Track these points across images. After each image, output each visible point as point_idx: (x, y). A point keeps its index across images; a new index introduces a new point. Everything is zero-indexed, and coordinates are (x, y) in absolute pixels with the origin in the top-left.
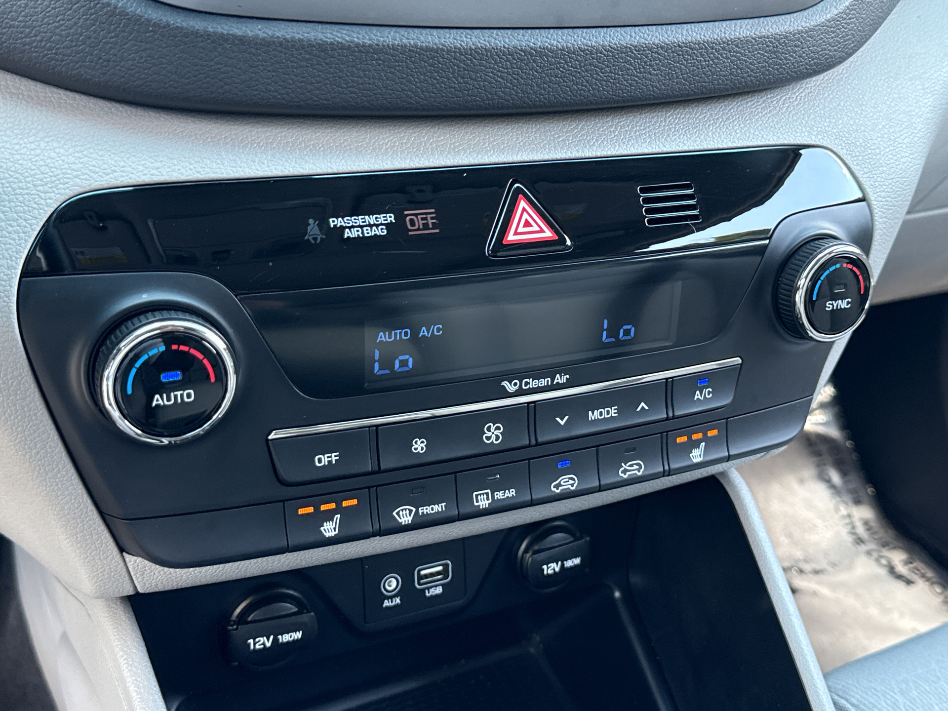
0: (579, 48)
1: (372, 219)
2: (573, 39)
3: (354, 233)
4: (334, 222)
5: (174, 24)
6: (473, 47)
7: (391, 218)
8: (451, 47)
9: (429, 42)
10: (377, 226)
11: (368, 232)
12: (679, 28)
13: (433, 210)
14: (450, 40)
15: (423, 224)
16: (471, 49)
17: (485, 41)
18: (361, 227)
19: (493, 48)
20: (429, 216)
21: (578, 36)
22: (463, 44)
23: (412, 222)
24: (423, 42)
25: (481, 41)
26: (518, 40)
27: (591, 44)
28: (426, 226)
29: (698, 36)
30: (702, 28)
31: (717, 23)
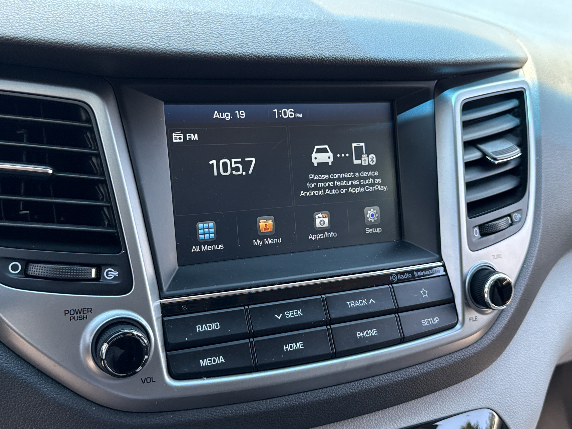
0: (348, 395)
2: (345, 390)
5: (125, 423)
6: (289, 406)
8: (277, 409)
9: (265, 409)
12: (404, 371)
14: (276, 405)
16: (288, 408)
17: (296, 401)
19: (300, 405)
21: (347, 388)
22: (283, 406)
24: (261, 409)
25: (294, 402)
26: (314, 398)
27: (355, 391)
29: (415, 374)
30: (417, 369)
31: (426, 363)
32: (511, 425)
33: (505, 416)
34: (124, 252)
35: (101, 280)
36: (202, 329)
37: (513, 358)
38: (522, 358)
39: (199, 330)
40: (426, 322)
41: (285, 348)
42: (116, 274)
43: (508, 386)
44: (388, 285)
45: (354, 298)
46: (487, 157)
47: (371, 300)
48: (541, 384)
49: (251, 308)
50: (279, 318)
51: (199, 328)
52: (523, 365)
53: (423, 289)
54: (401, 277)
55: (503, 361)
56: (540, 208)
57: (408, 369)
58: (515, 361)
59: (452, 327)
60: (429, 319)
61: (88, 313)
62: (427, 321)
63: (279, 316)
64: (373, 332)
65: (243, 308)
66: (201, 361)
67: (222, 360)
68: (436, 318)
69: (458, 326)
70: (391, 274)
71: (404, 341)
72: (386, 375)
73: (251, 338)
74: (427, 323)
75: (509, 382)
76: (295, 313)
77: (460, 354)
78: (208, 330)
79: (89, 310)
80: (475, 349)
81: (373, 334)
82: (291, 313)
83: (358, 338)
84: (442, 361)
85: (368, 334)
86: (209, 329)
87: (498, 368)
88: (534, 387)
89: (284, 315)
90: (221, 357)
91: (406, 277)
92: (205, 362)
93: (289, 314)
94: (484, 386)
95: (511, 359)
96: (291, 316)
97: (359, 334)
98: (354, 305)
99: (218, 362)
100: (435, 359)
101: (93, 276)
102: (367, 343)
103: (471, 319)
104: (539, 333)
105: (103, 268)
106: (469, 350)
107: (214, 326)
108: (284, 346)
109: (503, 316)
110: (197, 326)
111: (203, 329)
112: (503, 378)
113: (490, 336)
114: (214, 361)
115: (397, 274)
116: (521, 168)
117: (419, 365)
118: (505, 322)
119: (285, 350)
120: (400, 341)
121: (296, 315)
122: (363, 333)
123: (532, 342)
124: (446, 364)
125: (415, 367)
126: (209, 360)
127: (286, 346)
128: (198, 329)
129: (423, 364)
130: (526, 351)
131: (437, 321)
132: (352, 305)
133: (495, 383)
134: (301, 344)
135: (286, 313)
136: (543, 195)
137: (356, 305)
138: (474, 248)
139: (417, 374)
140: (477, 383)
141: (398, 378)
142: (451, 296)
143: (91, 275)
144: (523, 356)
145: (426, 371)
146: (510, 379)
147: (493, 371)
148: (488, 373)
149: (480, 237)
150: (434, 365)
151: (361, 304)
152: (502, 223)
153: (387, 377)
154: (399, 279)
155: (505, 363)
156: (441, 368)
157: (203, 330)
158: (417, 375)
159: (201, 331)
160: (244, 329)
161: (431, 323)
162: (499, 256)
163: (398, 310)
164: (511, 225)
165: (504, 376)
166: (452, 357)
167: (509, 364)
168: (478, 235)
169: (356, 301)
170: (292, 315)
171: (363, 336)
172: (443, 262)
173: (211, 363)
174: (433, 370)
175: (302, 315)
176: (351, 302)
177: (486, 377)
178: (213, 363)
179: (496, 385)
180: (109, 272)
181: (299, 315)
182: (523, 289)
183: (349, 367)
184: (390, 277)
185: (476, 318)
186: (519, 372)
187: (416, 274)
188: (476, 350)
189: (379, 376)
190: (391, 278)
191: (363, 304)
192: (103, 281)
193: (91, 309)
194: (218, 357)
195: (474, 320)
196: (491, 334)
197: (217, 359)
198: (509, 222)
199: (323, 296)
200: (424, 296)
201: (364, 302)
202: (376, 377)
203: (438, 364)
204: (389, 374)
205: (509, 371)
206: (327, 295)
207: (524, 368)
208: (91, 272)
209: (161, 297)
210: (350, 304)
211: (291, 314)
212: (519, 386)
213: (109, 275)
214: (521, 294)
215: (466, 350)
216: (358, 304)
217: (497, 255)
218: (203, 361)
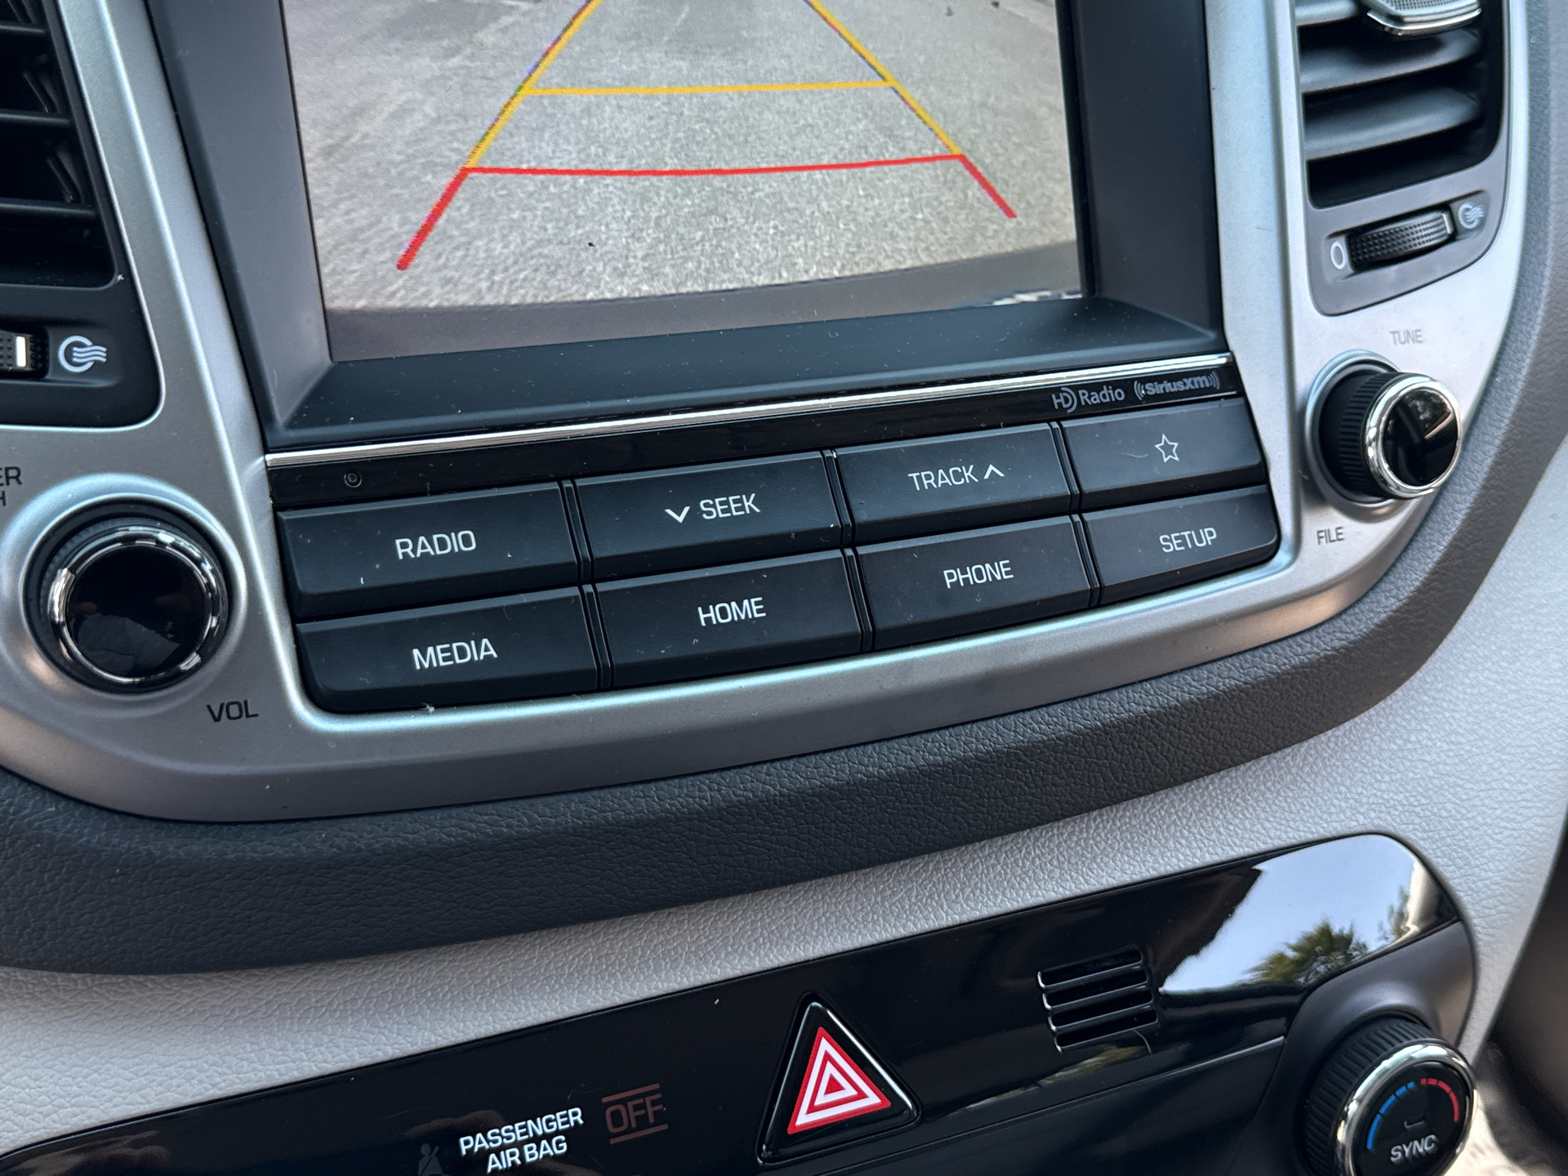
0: (921, 771)
1: (539, 1127)
2: (909, 757)
3: (508, 1160)
4: (469, 1144)
5: (162, 856)
6: (723, 804)
7: (575, 1116)
8: (683, 813)
9: (641, 811)
10: (548, 1137)
11: (532, 1154)
12: (1105, 700)
13: (656, 1086)
14: (680, 800)
15: (637, 1118)
16: (720, 810)
17: (745, 789)
18: (519, 1145)
19: (760, 801)
20: (648, 1100)
21: (917, 751)
22: (705, 803)
23: (617, 1121)
24: (630, 813)
25: (739, 792)
26: (807, 779)
27: (943, 760)
28: (642, 1122)
29: (1141, 709)
30: (1147, 693)
31: (1175, 677)
32: (1459, 888)
33: (1439, 860)
34: (120, 277)
35: (48, 377)
36: (414, 550)
37: (1463, 683)
38: (1491, 683)
39: (405, 554)
40: (1175, 542)
41: (702, 616)
42: (99, 353)
43: (1448, 768)
44: (1048, 421)
45: (934, 460)
46: (1370, 15)
47: (991, 468)
48: (1555, 766)
49: (581, 487)
50: (680, 519)
51: (404, 546)
52: (1494, 705)
53: (1164, 437)
54: (1090, 397)
55: (1430, 690)
56: (1546, 198)
57: (1116, 693)
58: (1469, 690)
59: (1260, 558)
60: (1186, 534)
61: (8, 484)
62: (1176, 538)
63: (679, 515)
64: (1000, 571)
65: (554, 486)
66: (416, 652)
67: (486, 649)
68: (1206, 530)
69: (1282, 557)
70: (1056, 390)
71: (1103, 602)
72: (1043, 711)
73: (587, 583)
74: (1179, 545)
75: (1451, 754)
76: (733, 506)
77: (1287, 649)
78: (436, 555)
79: (12, 473)
80: (1338, 635)
81: (999, 578)
82: (721, 503)
83: (949, 587)
84: (1230, 669)
85: (980, 577)
86: (439, 552)
87: (1413, 712)
88: (1533, 773)
89: (695, 513)
90: (485, 641)
91: (1108, 400)
92: (430, 658)
93: (714, 509)
94: (1370, 764)
95: (1455, 685)
96: (721, 515)
97: (952, 577)
98: (932, 481)
99: (476, 658)
100: (1205, 663)
101: (21, 361)
102: (979, 603)
103: (1322, 534)
104: (1545, 610)
105: (51, 334)
106: (1319, 638)
107: (459, 542)
108: (700, 609)
109: (1430, 534)
110: (398, 542)
111: (419, 551)
112: (1430, 743)
113: (1387, 598)
114: (462, 653)
115: (1076, 387)
116: (1482, 65)
117: (1153, 682)
118: (1437, 556)
119: (703, 624)
120: (1090, 602)
121: (737, 509)
122: (964, 572)
123: (1524, 636)
124: (1243, 680)
125: (1138, 687)
126: (443, 651)
127: (706, 611)
128: (400, 551)
129: (1167, 677)
130: (1504, 664)
131: (1209, 538)
132: (925, 482)
133: (1404, 757)
134: (757, 603)
135: (702, 503)
136: (1553, 158)
137: (940, 482)
138: (1331, 304)
139: (1148, 708)
140: (1347, 756)
141: (1083, 722)
142: (1256, 461)
143: (13, 357)
144: (1495, 676)
145: (1178, 701)
146: (1453, 747)
147: (1398, 720)
148: (1383, 726)
149: (1350, 270)
150: (1204, 682)
151: (958, 480)
152: (1422, 227)
153: (1047, 717)
154: (1083, 403)
155: (1436, 696)
156: (1224, 692)
157: (418, 555)
158: (1145, 711)
159: (412, 556)
160: (561, 553)
161: (1190, 546)
162: (1413, 336)
163: (1078, 503)
164: (1452, 238)
165: (1434, 736)
166: (1261, 658)
167: (1451, 701)
168: (1344, 265)
169: (941, 471)
170: (723, 511)
171: (966, 580)
172: (1228, 354)
173: (451, 658)
174: (1198, 699)
175: (758, 510)
176: (923, 474)
177: (1376, 738)
178: (458, 661)
179: (1408, 764)
180: (75, 349)
181: (748, 512)
182: (1492, 452)
183: (921, 679)
184: (1054, 396)
185: (1338, 534)
186: (1483, 724)
187: (1140, 392)
188: (1340, 639)
189: (1021, 715)
190: (1056, 401)
191: (963, 481)
192: (56, 378)
193: (18, 469)
194: (473, 643)
195: (1334, 537)
196: (1389, 591)
197: (470, 649)
198: (1445, 228)
199: (828, 453)
200: (1165, 460)
201: (966, 475)
202: (1012, 717)
203: (1215, 679)
204: (1055, 707)
205: (1451, 720)
206: (842, 451)
207: (1498, 714)
208: (12, 348)
209: (270, 444)
210: (919, 478)
211: (719, 508)
212: (1484, 768)
213: (75, 360)
214: (1486, 469)
215: (1307, 637)
216: (948, 481)
217: (1408, 332)
218: (424, 654)
